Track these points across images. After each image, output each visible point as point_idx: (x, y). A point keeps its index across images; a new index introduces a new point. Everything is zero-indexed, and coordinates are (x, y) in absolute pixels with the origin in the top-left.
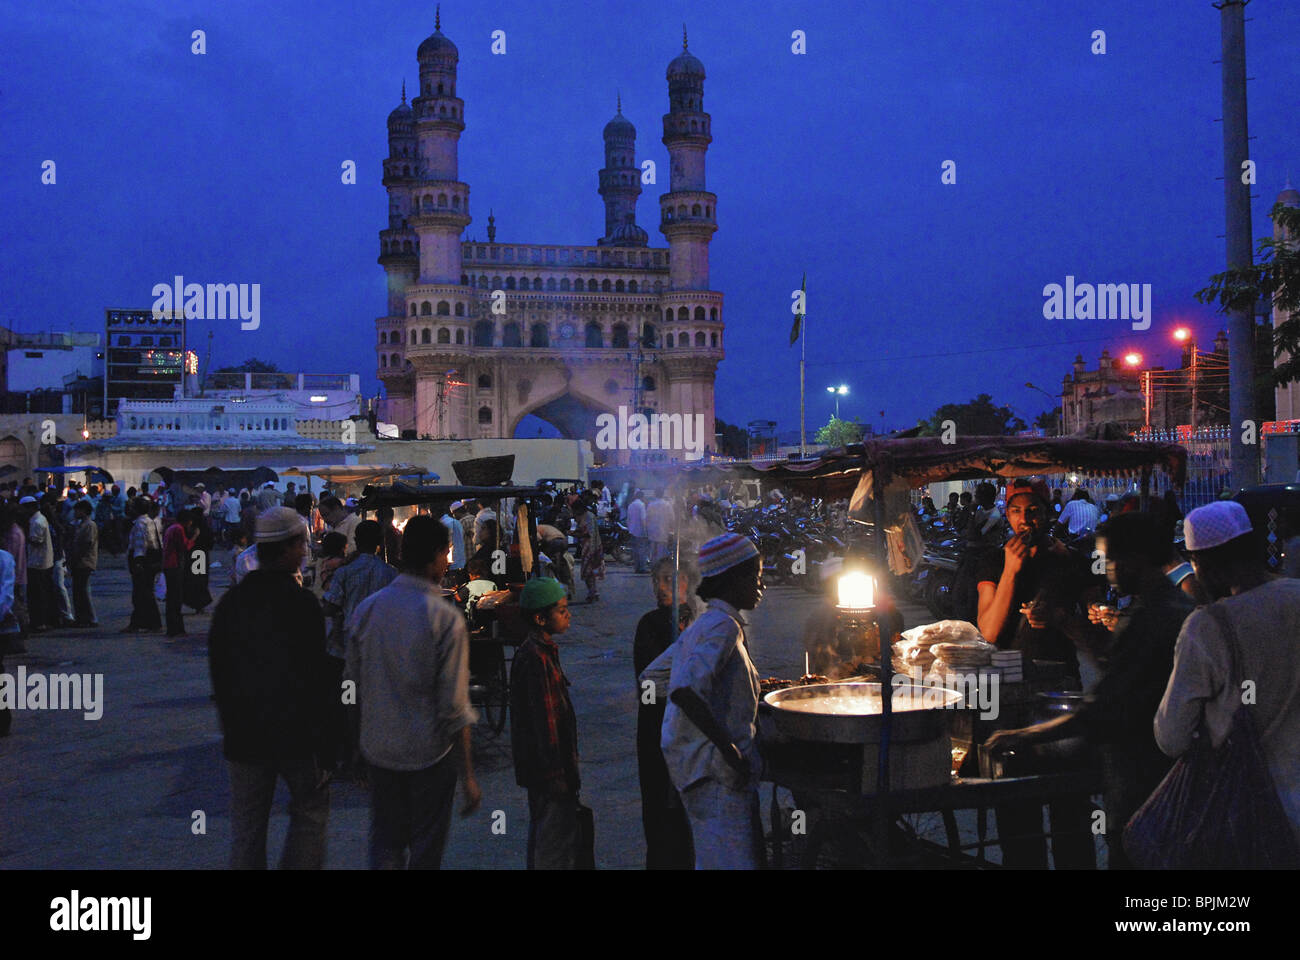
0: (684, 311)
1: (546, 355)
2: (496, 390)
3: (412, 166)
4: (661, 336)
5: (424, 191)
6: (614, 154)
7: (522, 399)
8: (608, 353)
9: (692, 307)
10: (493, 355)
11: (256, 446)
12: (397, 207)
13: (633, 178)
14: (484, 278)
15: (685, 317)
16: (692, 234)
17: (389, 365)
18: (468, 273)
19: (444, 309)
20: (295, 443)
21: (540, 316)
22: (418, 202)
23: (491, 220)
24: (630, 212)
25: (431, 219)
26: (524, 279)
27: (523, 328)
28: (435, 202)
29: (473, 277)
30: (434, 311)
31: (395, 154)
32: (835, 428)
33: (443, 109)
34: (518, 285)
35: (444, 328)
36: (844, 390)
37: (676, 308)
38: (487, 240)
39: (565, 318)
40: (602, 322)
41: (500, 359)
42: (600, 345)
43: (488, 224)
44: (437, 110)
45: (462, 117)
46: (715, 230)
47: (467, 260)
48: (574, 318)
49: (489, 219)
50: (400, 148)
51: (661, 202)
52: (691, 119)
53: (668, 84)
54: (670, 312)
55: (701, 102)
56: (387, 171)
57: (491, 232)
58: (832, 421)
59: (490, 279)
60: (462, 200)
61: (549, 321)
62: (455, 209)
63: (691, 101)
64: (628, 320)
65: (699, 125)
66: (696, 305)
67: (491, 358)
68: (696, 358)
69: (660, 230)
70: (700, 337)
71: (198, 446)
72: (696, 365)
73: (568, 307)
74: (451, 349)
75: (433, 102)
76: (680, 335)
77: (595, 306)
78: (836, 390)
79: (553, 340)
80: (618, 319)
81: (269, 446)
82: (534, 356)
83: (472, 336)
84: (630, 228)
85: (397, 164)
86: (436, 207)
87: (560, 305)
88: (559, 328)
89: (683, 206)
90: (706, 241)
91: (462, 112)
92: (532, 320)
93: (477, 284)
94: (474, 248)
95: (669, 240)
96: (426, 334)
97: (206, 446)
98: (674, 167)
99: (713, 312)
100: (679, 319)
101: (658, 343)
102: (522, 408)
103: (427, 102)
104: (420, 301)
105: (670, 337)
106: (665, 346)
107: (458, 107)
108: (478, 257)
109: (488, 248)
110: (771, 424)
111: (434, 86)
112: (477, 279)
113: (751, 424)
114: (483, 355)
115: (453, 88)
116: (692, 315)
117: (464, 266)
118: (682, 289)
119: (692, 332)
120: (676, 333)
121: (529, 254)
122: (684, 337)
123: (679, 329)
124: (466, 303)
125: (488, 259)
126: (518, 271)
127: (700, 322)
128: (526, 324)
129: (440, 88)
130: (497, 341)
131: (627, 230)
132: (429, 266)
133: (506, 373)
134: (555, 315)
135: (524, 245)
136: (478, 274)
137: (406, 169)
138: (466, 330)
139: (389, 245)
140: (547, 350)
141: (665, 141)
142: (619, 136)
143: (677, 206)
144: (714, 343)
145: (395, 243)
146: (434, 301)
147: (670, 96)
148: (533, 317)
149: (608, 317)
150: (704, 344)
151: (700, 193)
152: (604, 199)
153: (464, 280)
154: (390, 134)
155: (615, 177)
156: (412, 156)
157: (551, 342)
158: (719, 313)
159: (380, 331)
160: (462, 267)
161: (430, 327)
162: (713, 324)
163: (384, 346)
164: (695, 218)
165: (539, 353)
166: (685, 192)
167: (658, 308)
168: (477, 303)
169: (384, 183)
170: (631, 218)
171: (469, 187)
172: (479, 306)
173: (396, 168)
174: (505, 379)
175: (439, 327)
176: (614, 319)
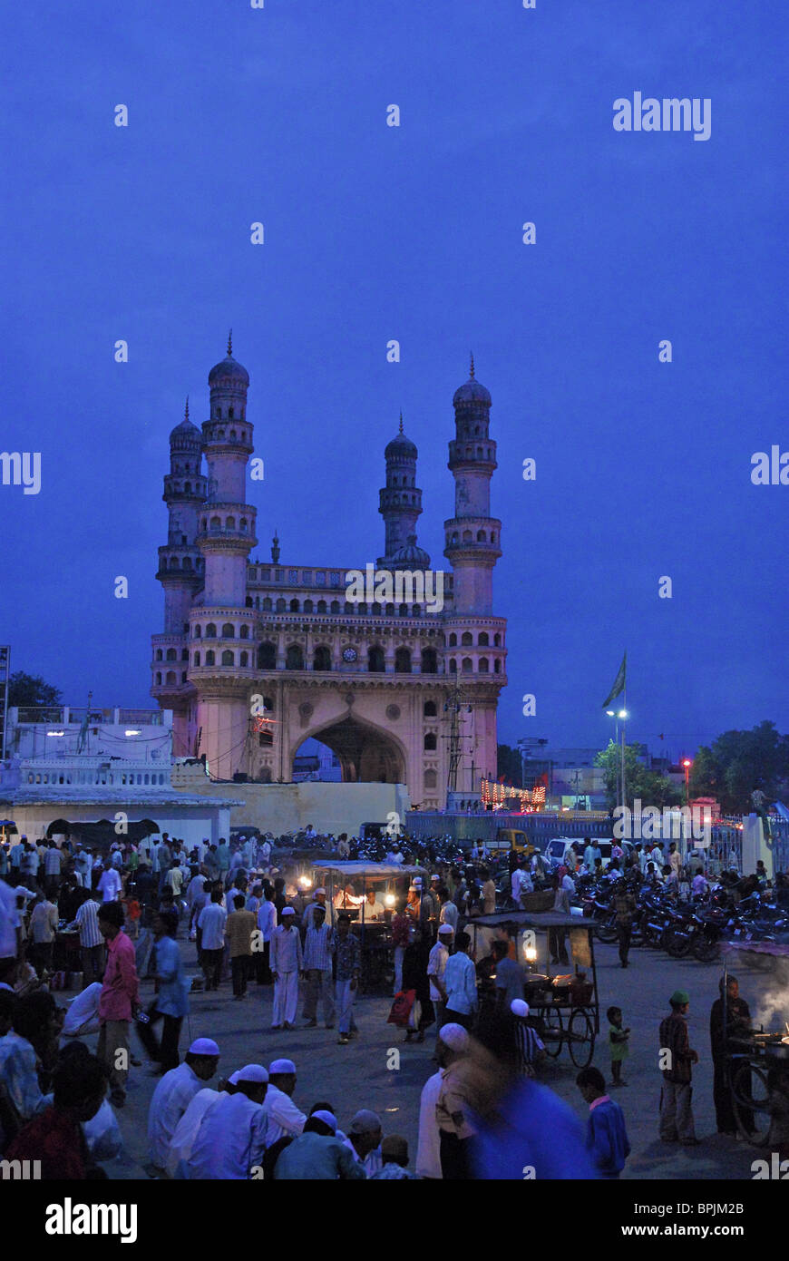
0: (467, 636)
1: (329, 678)
2: (278, 712)
3: (193, 482)
4: (444, 661)
5: (212, 514)
6: (397, 474)
7: (304, 722)
8: (390, 676)
9: (475, 633)
10: (276, 678)
11: (143, 801)
12: (178, 523)
13: (414, 497)
14: (268, 600)
15: (467, 642)
16: (476, 559)
17: (164, 682)
18: (253, 595)
19: (228, 630)
20: (175, 798)
21: (324, 639)
22: (205, 524)
23: (276, 541)
24: (412, 533)
25: (218, 541)
26: (308, 602)
27: (306, 651)
28: (223, 524)
29: (258, 598)
30: (219, 633)
31: (176, 471)
32: (614, 753)
33: (233, 432)
34: (302, 608)
35: (228, 651)
36: (623, 714)
37: (460, 633)
38: (271, 561)
39: (348, 642)
40: (385, 646)
41: (284, 682)
42: (383, 670)
43: (272, 545)
44: (227, 434)
45: (251, 440)
46: (499, 555)
47: (251, 581)
48: (357, 642)
49: (274, 541)
50: (182, 465)
51: (445, 527)
52: (477, 445)
53: (454, 410)
54: (453, 636)
55: (487, 429)
56: (168, 486)
57: (275, 552)
58: (612, 745)
59: (274, 601)
60: (249, 523)
61: (331, 644)
62: (242, 532)
63: (477, 429)
64: (411, 643)
65: (485, 454)
66: (480, 631)
67: (274, 680)
68: (479, 685)
69: (444, 555)
70: (483, 663)
71: (94, 801)
72: (479, 691)
73: (351, 630)
74: (234, 672)
75: (223, 426)
76: (464, 661)
77: (378, 630)
78: (616, 714)
79: (336, 663)
80: (401, 644)
81: (154, 801)
82: (317, 679)
83: (255, 657)
84: (412, 550)
85: (179, 480)
86: (224, 530)
87: (343, 629)
88: (343, 650)
89: (468, 531)
90: (490, 566)
91: (251, 436)
92: (315, 643)
93: (261, 606)
94: (259, 570)
95: (453, 564)
96: (210, 655)
97: (100, 801)
98: (459, 493)
99: (497, 637)
100: (463, 644)
101: (440, 668)
102: (303, 732)
103: (218, 426)
104: (204, 623)
105: (453, 662)
106: (448, 671)
107: (247, 430)
108: (263, 578)
109: (273, 570)
110: (542, 742)
111: (225, 409)
112: (261, 601)
113: (520, 742)
114: (266, 678)
115: (243, 412)
116: (475, 640)
117: (248, 588)
118: (467, 615)
119: (475, 658)
120: (459, 658)
121: (314, 577)
122: (467, 662)
123: (463, 655)
124: (250, 625)
125: (273, 582)
126: (302, 594)
127: (483, 649)
128: (310, 646)
129: (231, 412)
130: (281, 664)
131: (409, 552)
132: (215, 587)
133: (287, 696)
134: (337, 639)
135: (309, 568)
136: (263, 596)
137: (188, 484)
138: (250, 652)
139: (168, 562)
140: (330, 673)
141: (451, 466)
142: (400, 454)
143: (462, 531)
144: (497, 669)
145: (174, 559)
146: (219, 623)
147: (456, 421)
148: (317, 641)
149: (391, 641)
150: (487, 671)
151: (485, 518)
152: (384, 518)
153: (249, 602)
154: (171, 450)
155: (396, 496)
156: (194, 472)
157: (333, 665)
158: (502, 638)
159: (156, 649)
160: (247, 589)
161: (214, 649)
162: (497, 650)
163: (160, 663)
164: (479, 543)
165: (322, 676)
166: (472, 518)
167: (441, 634)
168: (261, 624)
169: (165, 498)
170: (413, 539)
171: (256, 509)
172: (263, 627)
173: (177, 484)
174: (287, 702)
175: (224, 649)
176: (397, 643)
